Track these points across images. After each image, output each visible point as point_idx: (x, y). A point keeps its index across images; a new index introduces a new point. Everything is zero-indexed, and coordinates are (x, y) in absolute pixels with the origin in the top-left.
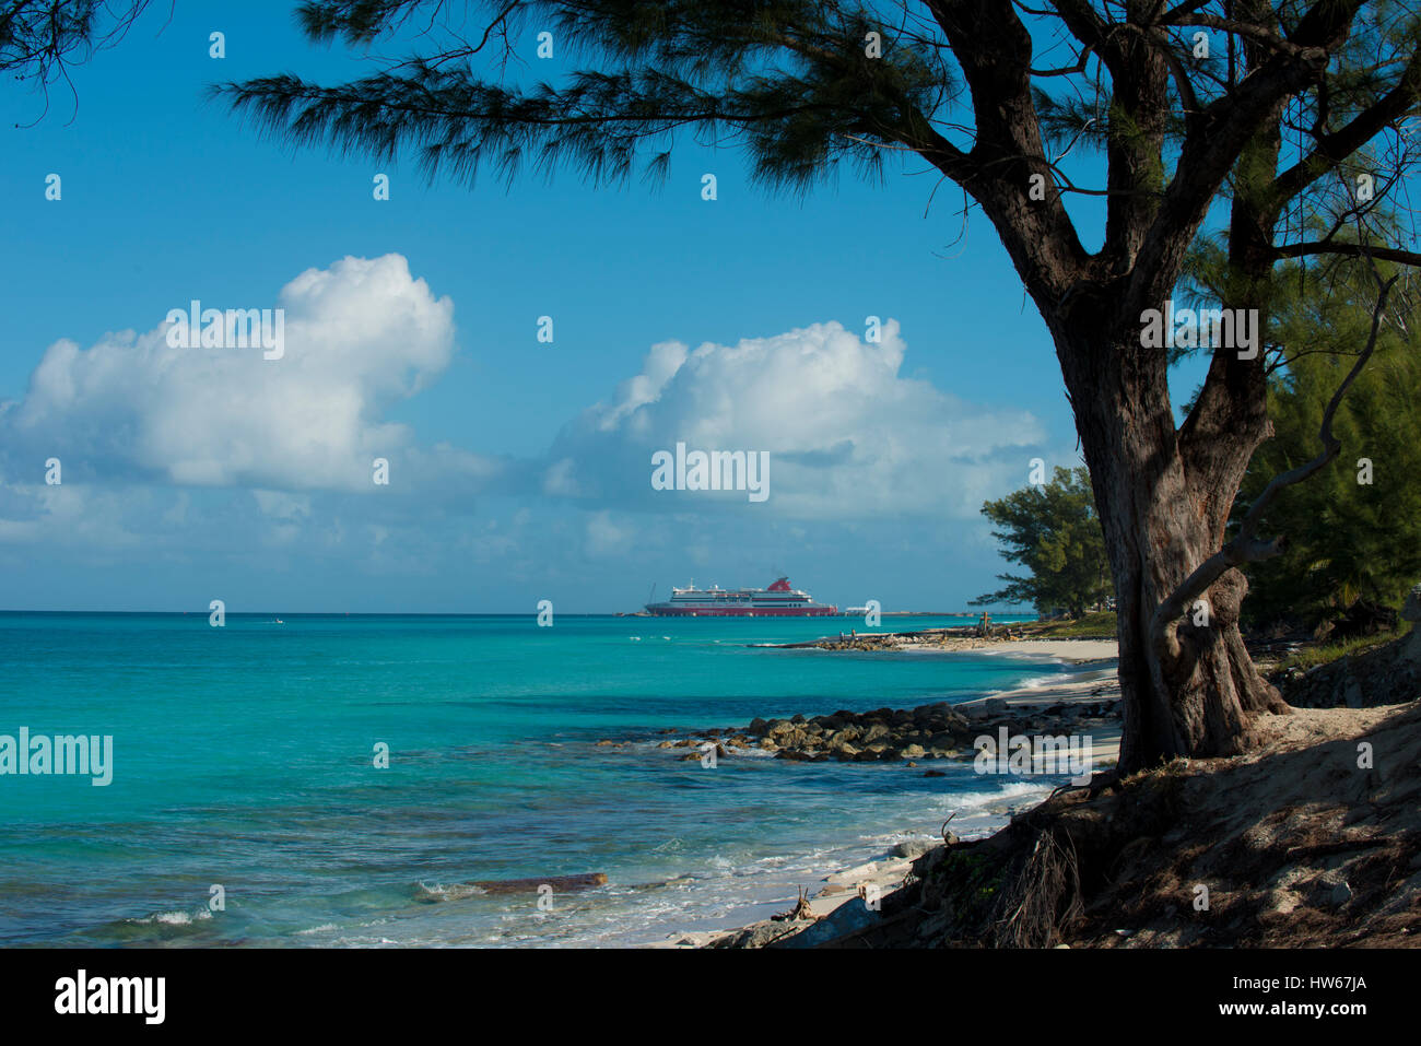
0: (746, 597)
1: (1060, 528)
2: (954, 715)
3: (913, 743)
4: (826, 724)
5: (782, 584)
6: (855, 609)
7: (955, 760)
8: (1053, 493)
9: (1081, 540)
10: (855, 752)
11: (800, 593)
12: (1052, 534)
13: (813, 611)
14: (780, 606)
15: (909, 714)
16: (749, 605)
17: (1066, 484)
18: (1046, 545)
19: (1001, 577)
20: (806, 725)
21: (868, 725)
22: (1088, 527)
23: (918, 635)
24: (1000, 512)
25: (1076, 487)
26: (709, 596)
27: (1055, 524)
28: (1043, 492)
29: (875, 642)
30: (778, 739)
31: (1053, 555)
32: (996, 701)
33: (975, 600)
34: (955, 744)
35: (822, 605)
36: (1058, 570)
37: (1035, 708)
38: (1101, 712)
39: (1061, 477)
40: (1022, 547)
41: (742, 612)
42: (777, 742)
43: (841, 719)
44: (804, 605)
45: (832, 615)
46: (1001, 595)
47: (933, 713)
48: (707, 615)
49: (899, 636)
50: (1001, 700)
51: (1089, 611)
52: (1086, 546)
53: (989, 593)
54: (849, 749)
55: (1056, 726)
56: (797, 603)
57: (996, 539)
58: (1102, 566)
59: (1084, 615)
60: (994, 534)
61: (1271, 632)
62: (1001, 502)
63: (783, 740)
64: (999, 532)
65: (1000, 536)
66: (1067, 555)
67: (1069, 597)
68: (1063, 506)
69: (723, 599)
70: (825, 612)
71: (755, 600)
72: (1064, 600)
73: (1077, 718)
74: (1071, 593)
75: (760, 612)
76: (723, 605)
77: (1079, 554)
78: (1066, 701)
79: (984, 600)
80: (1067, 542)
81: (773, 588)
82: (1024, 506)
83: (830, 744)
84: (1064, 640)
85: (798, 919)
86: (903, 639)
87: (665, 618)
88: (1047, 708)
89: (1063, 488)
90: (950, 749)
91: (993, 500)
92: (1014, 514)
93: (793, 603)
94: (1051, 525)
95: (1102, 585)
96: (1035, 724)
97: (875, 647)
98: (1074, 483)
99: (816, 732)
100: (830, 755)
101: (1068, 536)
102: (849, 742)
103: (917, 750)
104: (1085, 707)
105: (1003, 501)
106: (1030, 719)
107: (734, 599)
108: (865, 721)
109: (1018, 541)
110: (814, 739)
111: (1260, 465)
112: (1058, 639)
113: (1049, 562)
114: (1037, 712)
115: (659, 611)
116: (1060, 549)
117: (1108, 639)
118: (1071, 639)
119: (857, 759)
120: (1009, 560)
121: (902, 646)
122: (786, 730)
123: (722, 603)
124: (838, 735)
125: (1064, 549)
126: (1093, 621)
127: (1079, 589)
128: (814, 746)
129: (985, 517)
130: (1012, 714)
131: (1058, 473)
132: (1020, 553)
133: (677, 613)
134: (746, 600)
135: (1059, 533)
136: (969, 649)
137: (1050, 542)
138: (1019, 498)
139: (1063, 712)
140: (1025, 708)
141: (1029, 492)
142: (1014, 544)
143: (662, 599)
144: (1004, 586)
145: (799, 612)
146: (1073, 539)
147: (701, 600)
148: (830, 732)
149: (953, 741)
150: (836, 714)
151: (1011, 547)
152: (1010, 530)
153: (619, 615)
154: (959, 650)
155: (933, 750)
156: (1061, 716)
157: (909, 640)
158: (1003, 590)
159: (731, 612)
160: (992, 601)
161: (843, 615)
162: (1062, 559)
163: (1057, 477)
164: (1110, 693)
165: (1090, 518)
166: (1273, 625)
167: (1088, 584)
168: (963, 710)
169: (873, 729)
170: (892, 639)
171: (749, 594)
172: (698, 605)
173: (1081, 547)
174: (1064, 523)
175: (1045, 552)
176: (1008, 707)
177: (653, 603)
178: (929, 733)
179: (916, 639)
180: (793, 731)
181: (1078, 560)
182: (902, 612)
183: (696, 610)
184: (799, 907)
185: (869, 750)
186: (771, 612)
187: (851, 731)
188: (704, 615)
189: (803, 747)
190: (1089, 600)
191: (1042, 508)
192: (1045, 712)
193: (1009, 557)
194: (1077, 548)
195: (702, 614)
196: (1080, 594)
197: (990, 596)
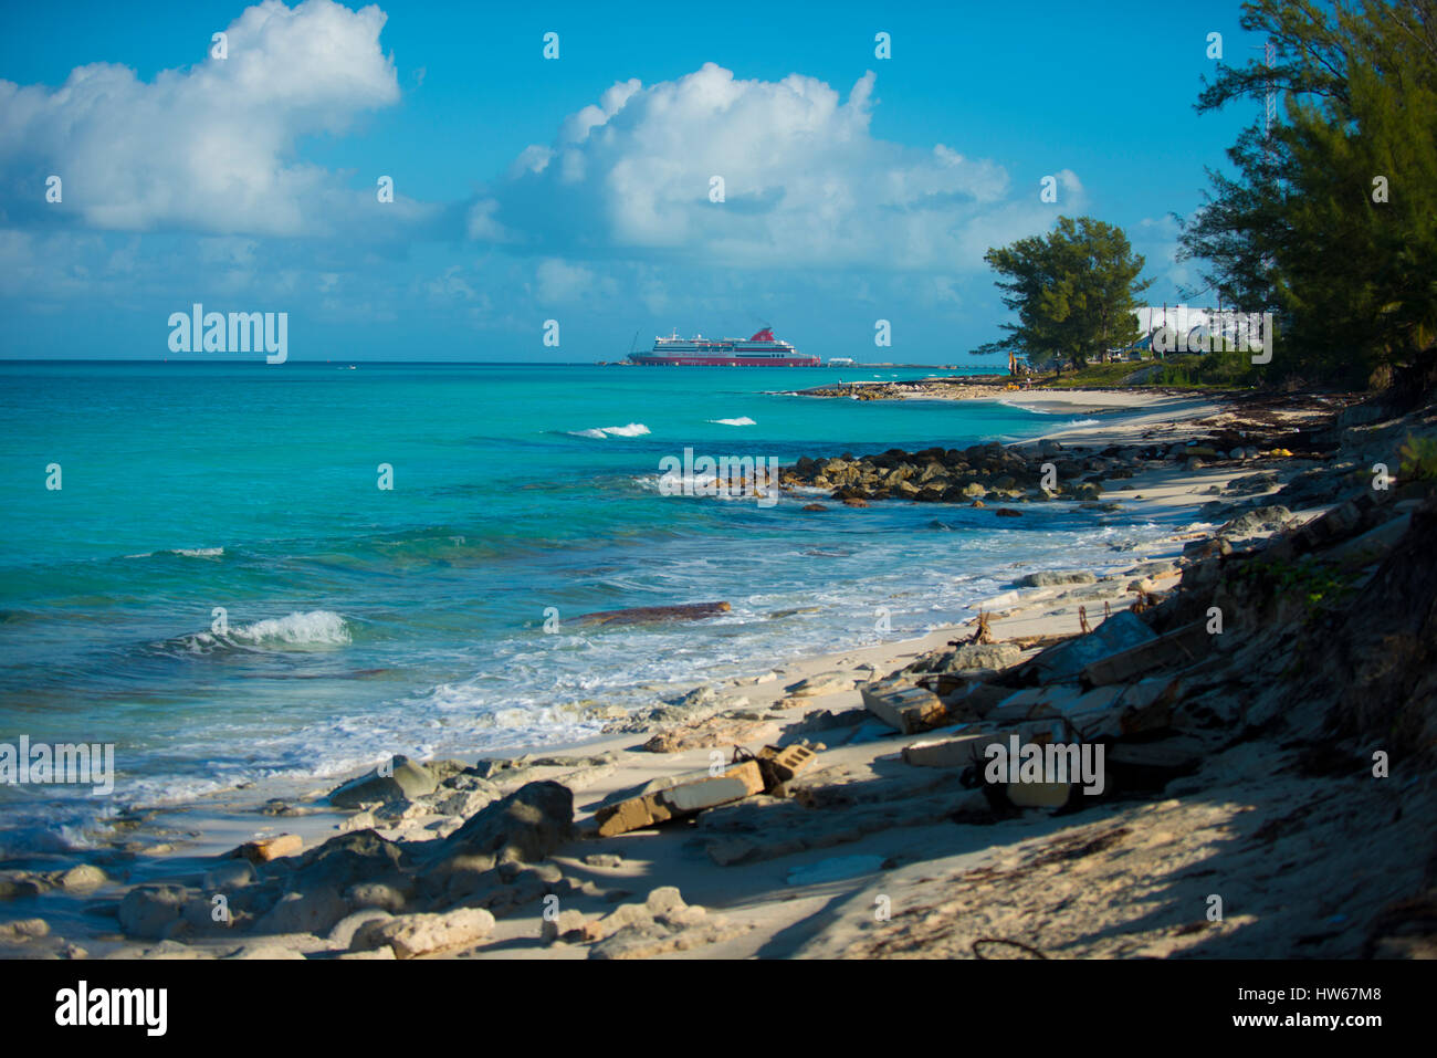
0: (730, 347)
1: (1063, 278)
2: (1009, 455)
3: (972, 482)
4: (879, 463)
5: (765, 334)
6: (838, 360)
7: (1020, 499)
8: (1057, 242)
9: (1085, 291)
10: (916, 490)
11: (783, 343)
12: (1055, 284)
13: (796, 362)
14: (763, 356)
15: (962, 453)
16: (732, 355)
17: (1070, 234)
18: (1049, 296)
19: (1003, 326)
20: (859, 463)
21: (925, 465)
22: (1092, 278)
23: (919, 384)
24: (1003, 260)
25: (1079, 237)
26: (692, 345)
27: (1058, 274)
28: (1046, 241)
29: (876, 390)
30: (832, 476)
31: (1056, 306)
32: (1049, 441)
33: (976, 349)
34: (1015, 485)
35: (805, 355)
36: (1061, 320)
37: (1090, 449)
38: (1160, 453)
39: (1064, 227)
40: (1024, 296)
41: (725, 362)
42: (831, 479)
43: (893, 457)
44: (787, 355)
45: (815, 366)
46: (1003, 345)
47: (986, 453)
48: (689, 365)
49: (899, 384)
50: (1054, 441)
51: (1092, 361)
52: (1089, 296)
53: (992, 342)
54: (907, 486)
55: (1114, 467)
56: (780, 354)
57: (998, 288)
58: (1105, 317)
59: (1086, 366)
60: (997, 284)
61: (1284, 385)
62: (1004, 250)
63: (836, 478)
64: (1002, 282)
65: (1003, 286)
66: (1070, 305)
67: (1072, 348)
68: (1067, 255)
69: (705, 349)
70: (808, 363)
71: (737, 350)
72: (1066, 351)
73: (1136, 459)
74: (1073, 344)
75: (743, 362)
76: (706, 355)
77: (1082, 305)
78: (1117, 443)
79: (985, 349)
80: (1071, 293)
81: (756, 338)
82: (1027, 253)
83: (887, 483)
84: (1068, 390)
85: (979, 643)
86: (904, 387)
87: (647, 367)
88: (1103, 449)
89: (1067, 238)
90: (1011, 489)
91: (998, 248)
92: (1017, 262)
93: (776, 354)
94: (1054, 275)
95: (1105, 337)
96: (1094, 465)
97: (877, 395)
98: (1077, 233)
99: (870, 470)
100: (890, 493)
101: (1071, 286)
102: (906, 479)
103: (977, 490)
104: (1143, 449)
105: (1007, 248)
106: (1088, 460)
107: (717, 349)
108: (920, 459)
109: (1020, 291)
110: (869, 477)
111: (1327, 206)
112: (1061, 390)
113: (1051, 312)
114: (1093, 454)
115: (642, 360)
116: (1063, 298)
117: (1113, 390)
118: (1075, 390)
119: (919, 498)
120: (1011, 308)
121: (905, 394)
122: (839, 469)
123: (704, 353)
124: (895, 473)
125: (1067, 299)
126: (1095, 372)
127: (1082, 340)
128: (870, 484)
129: (988, 265)
130: (1067, 455)
131: (1061, 223)
132: (1023, 302)
133: (660, 362)
134: (729, 349)
135: (1062, 283)
136: (972, 398)
137: (1053, 291)
138: (1022, 247)
139: (1120, 453)
140: (1080, 449)
141: (1032, 241)
142: (1016, 293)
143: (644, 347)
144: (1006, 335)
145: (782, 363)
146: (1076, 289)
147: (683, 350)
148: (884, 471)
149: (1013, 480)
150: (888, 452)
151: (1014, 296)
152: (1013, 280)
153: (601, 364)
154: (962, 399)
155: (994, 489)
156: (1118, 458)
157: (911, 388)
158: (1006, 340)
159: (714, 362)
160: (994, 350)
161: (826, 365)
162: (1065, 310)
163: (1060, 226)
164: (1160, 436)
165: (1093, 268)
166: (1287, 377)
167: (1090, 335)
168: (1017, 450)
169: (930, 468)
170: (893, 387)
171: (732, 343)
172: (680, 355)
173: (1084, 298)
174: (1067, 273)
175: (1047, 302)
176: (1061, 448)
177: (635, 351)
178: (986, 472)
179: (917, 387)
180: (847, 470)
181: (1081, 310)
182: (887, 364)
183: (679, 360)
184: (979, 632)
185: (928, 488)
186: (753, 362)
187: (906, 469)
188: (686, 365)
189: (858, 484)
190: (1090, 350)
191: (1045, 257)
192: (1102, 453)
193: (1012, 305)
194: (1080, 299)
195: (684, 363)
196: (1082, 345)
197: (992, 345)
